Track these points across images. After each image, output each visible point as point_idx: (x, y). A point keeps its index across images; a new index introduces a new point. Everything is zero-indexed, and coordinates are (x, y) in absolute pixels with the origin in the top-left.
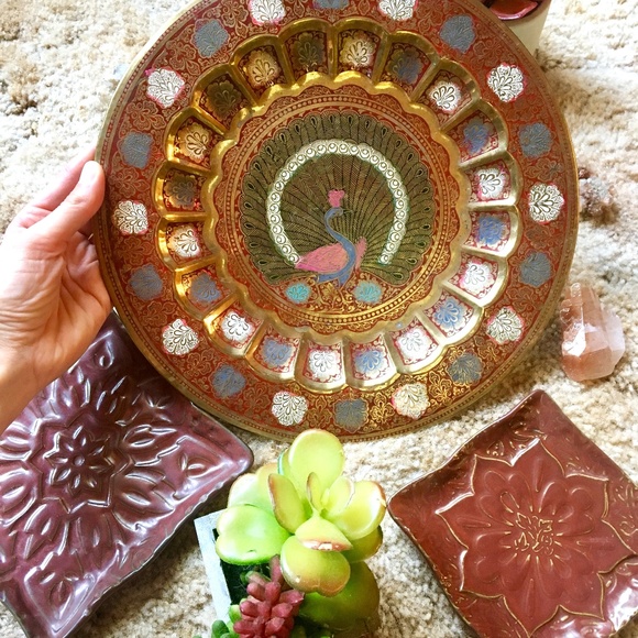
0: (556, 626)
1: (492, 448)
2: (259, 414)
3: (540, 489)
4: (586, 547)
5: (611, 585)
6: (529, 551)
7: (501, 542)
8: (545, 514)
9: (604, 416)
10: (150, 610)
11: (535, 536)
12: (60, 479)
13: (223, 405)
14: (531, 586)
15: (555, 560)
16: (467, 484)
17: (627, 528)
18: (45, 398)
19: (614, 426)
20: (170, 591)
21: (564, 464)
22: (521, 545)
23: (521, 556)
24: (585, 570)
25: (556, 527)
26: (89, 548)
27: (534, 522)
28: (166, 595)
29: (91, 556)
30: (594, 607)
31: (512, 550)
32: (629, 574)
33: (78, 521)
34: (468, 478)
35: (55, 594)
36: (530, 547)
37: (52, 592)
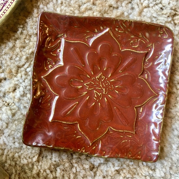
0: (140, 117)
1: (47, 65)
3: (84, 63)
4: (125, 70)
5: (148, 76)
6: (103, 96)
7: (89, 105)
8: (96, 73)
9: (104, 4)
11: (100, 87)
14: (117, 111)
15: (117, 89)
16: (51, 94)
17: (134, 44)
19: (111, 8)
21: (84, 41)
22: (98, 97)
23: (102, 102)
24: (133, 80)
25: (105, 73)
27: (94, 81)
30: (149, 93)
31: (96, 103)
32: (151, 64)
34: (49, 91)
36: (102, 94)
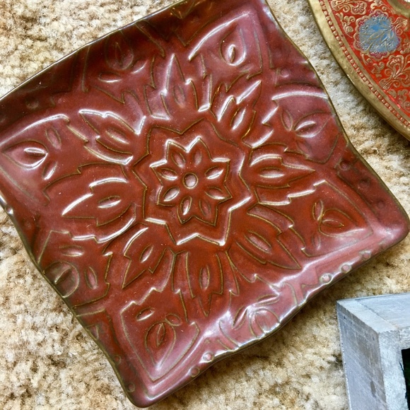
2: (397, 90)
10: (255, 372)
12: (167, 200)
13: (360, 59)
18: (156, 89)
20: (279, 354)
26: (197, 291)
28: (274, 358)
29: (198, 302)
33: (186, 256)
35: (153, 336)
37: (150, 332)
